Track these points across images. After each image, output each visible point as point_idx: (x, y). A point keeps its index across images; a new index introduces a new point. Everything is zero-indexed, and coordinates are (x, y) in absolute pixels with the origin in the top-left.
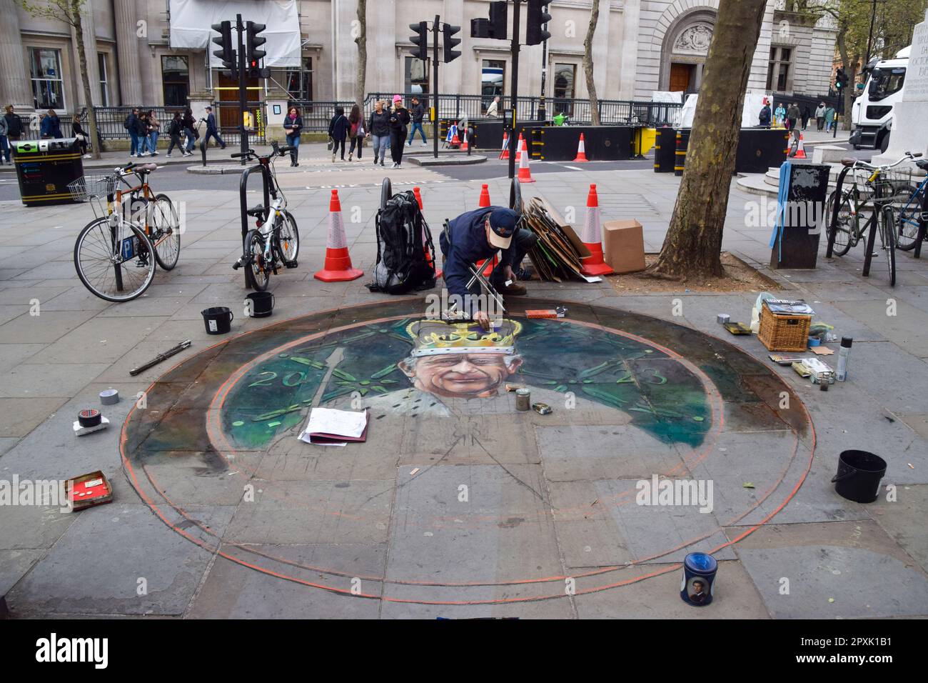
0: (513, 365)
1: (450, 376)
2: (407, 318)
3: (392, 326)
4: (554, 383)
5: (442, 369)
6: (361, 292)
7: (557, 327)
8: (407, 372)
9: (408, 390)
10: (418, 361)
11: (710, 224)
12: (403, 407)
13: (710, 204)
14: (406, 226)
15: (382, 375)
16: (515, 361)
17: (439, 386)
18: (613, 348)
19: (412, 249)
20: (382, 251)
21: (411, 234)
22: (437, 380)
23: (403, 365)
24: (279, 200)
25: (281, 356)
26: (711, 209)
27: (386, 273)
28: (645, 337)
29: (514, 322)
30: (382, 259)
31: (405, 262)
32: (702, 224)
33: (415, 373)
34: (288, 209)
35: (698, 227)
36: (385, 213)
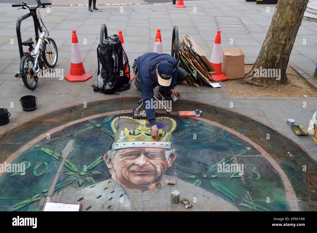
0: (170, 159)
1: (134, 168)
2: (113, 114)
3: (103, 121)
4: (194, 177)
5: (129, 162)
6: (89, 91)
7: (196, 125)
8: (108, 163)
9: (107, 181)
10: (116, 153)
11: (283, 56)
12: (103, 198)
13: (285, 45)
14: (114, 56)
15: (93, 166)
16: (172, 156)
17: (126, 178)
18: (228, 144)
19: (117, 69)
20: (101, 69)
21: (116, 61)
22: (125, 172)
23: (107, 157)
24: (44, 33)
25: (36, 146)
26: (284, 48)
27: (103, 81)
28: (245, 135)
29: (172, 120)
30: (100, 74)
31: (113, 77)
32: (278, 56)
33: (113, 164)
34: (49, 37)
35: (276, 58)
36: (102, 48)
